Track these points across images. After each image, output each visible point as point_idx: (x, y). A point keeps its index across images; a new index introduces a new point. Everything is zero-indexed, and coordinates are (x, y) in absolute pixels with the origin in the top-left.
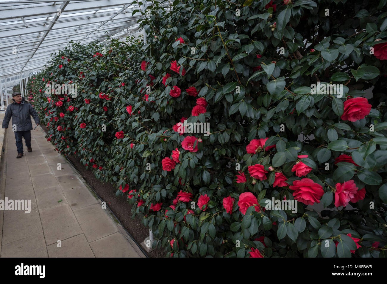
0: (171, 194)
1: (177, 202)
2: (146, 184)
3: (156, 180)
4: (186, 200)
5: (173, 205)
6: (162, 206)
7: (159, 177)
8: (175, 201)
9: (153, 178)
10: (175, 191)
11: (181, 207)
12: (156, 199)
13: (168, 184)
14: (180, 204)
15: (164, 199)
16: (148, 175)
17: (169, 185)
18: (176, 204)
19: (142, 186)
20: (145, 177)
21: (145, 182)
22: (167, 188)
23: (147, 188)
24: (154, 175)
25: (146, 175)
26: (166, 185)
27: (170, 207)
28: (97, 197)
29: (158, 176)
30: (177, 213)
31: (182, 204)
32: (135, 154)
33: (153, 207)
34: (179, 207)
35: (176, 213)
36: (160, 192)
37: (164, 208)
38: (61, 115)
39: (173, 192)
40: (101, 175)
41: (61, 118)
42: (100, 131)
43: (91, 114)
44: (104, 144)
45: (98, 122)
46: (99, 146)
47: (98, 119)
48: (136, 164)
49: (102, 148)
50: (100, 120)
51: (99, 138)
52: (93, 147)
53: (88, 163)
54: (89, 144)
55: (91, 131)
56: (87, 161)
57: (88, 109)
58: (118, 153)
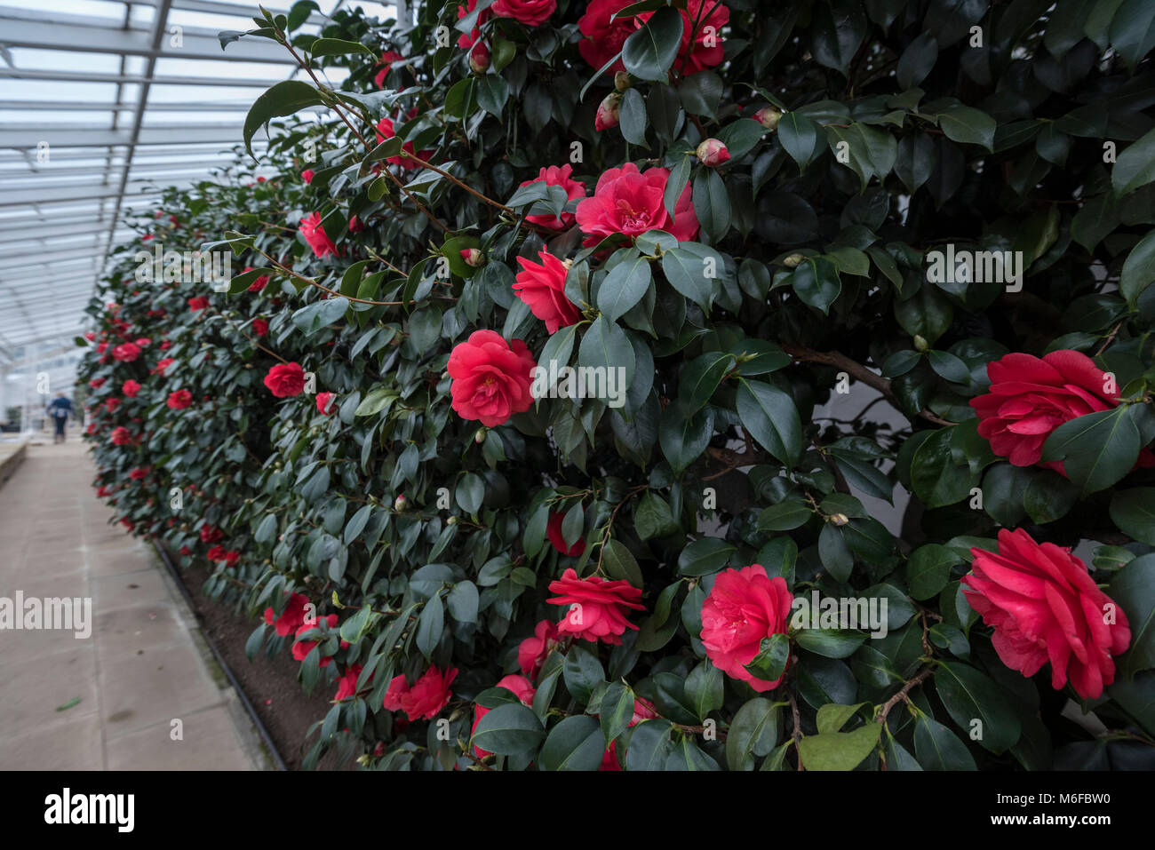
0: (507, 610)
1: (544, 654)
3: (423, 544)
4: (603, 629)
5: (518, 673)
6: (454, 690)
7: (444, 526)
8: (528, 648)
9: (411, 536)
10: (528, 588)
11: (571, 679)
12: (419, 641)
13: (492, 555)
14: (564, 662)
15: (465, 639)
17: (494, 565)
18: (537, 670)
22: (486, 579)
26: (477, 564)
27: (505, 684)
28: (223, 681)
30: (552, 722)
31: (574, 659)
33: (405, 696)
34: (561, 679)
35: (544, 720)
36: (444, 599)
37: (466, 697)
38: (125, 389)
39: (515, 594)
40: (229, 586)
41: (129, 400)
42: (237, 415)
43: (206, 346)
44: (248, 456)
45: (230, 375)
46: (228, 468)
47: (230, 367)
48: (337, 482)
49: (238, 477)
50: (237, 368)
51: (229, 441)
52: (206, 474)
53: (191, 542)
54: (195, 464)
55: (207, 415)
56: (188, 536)
57: (199, 333)
58: (277, 464)
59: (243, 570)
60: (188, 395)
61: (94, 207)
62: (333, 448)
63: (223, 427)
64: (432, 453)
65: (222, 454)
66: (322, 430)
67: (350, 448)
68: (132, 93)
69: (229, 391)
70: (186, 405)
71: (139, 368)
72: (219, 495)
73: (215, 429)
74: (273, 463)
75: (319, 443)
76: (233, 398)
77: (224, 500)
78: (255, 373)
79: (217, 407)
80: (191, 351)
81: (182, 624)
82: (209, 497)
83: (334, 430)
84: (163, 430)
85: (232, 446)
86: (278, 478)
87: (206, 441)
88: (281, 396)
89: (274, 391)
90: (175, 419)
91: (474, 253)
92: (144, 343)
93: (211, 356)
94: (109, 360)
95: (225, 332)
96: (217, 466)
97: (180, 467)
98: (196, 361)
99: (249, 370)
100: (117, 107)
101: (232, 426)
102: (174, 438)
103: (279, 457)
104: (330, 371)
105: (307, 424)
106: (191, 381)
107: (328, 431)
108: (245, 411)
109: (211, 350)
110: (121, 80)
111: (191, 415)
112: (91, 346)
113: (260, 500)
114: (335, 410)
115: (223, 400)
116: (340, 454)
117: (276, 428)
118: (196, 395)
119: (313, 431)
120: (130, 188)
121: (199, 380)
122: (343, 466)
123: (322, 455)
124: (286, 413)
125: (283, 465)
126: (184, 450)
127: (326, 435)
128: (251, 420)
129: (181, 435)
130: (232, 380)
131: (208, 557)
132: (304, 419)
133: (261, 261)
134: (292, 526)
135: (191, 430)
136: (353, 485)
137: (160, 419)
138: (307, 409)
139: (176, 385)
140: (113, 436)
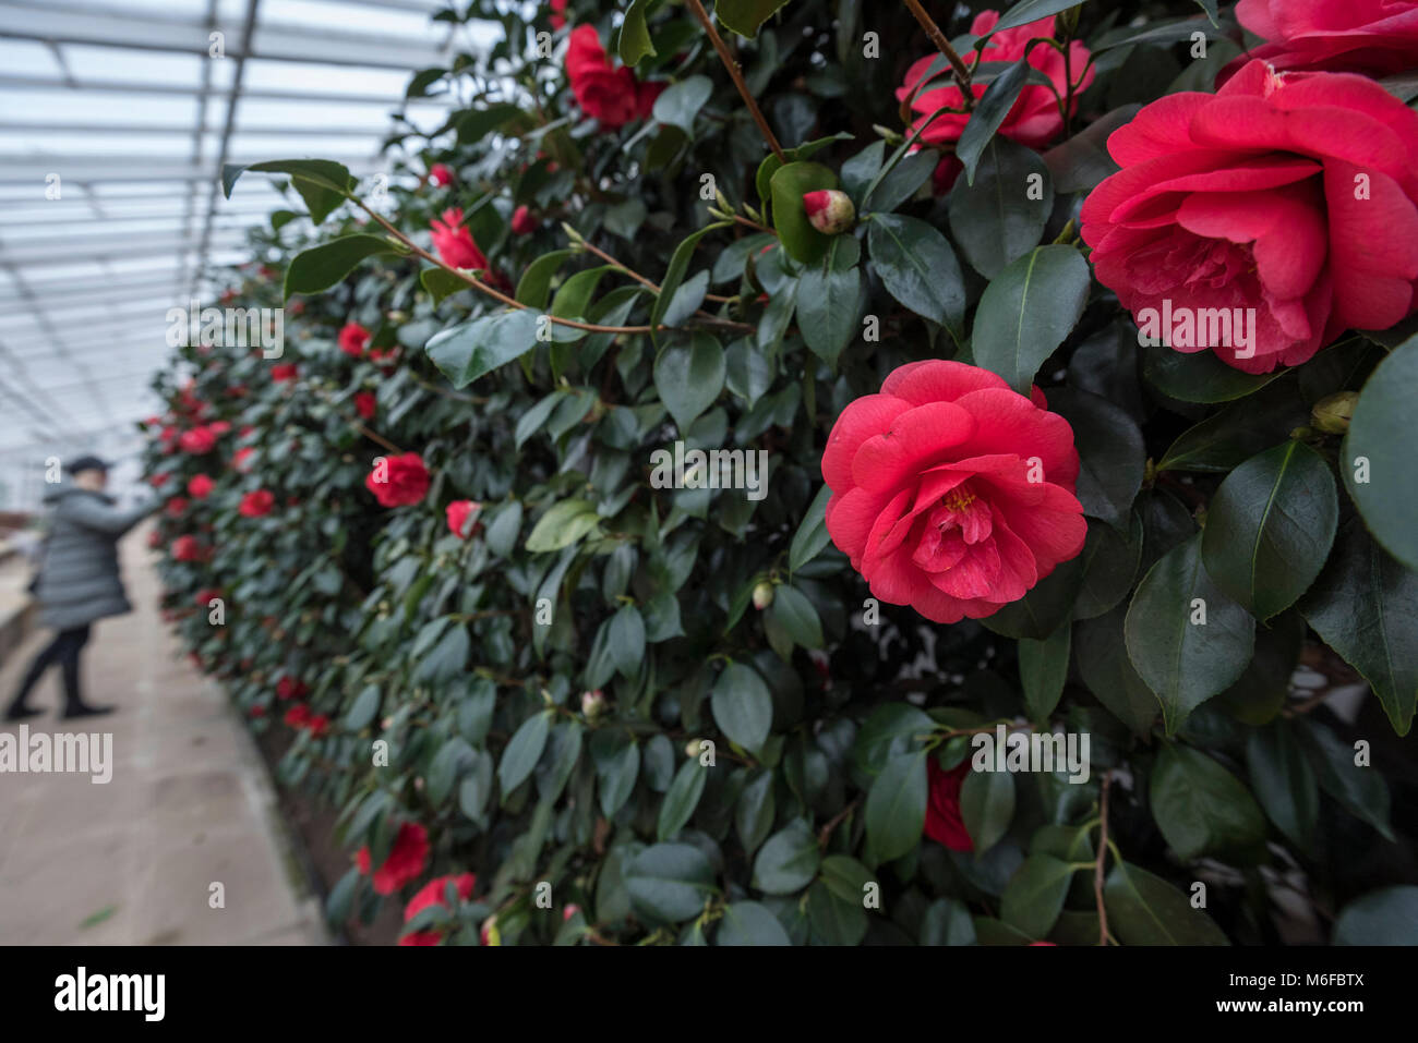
2: (553, 825)
3: (646, 793)
7: (681, 759)
9: (619, 775)
13: (779, 824)
16: (572, 737)
19: (520, 842)
20: (547, 755)
21: (543, 812)
23: (563, 856)
24: (624, 744)
25: (550, 740)
26: (749, 845)
29: (661, 747)
32: (477, 581)
38: (194, 488)
40: (314, 765)
41: (197, 502)
42: (331, 527)
43: (293, 430)
44: (344, 586)
45: (323, 471)
46: (317, 601)
47: (324, 460)
48: (479, 653)
49: (329, 614)
50: (332, 462)
51: (319, 561)
52: (286, 609)
53: (265, 699)
54: (275, 593)
55: (293, 526)
56: (263, 690)
57: (283, 413)
58: (384, 605)
59: (331, 746)
60: (268, 497)
61: (171, 263)
62: (474, 594)
63: (313, 542)
64: (670, 626)
65: (309, 582)
66: (456, 563)
67: (501, 593)
68: (217, 112)
69: (322, 492)
70: (265, 510)
71: (212, 461)
72: (303, 637)
73: (301, 545)
74: (377, 603)
75: (450, 585)
76: (327, 503)
77: (310, 644)
78: (356, 470)
79: (305, 514)
80: (273, 438)
81: (256, 799)
82: (289, 639)
83: (477, 565)
84: (234, 545)
85: (323, 570)
86: (385, 626)
87: (288, 562)
88: (392, 503)
89: (383, 499)
90: (250, 531)
91: (837, 201)
92: (220, 428)
93: (298, 447)
94: (176, 449)
95: (318, 412)
96: (303, 597)
97: (255, 596)
98: (279, 451)
99: (350, 465)
100: (199, 132)
101: (324, 542)
102: (247, 556)
103: (388, 595)
104: (467, 467)
105: (430, 548)
106: (273, 478)
107: (463, 562)
108: (344, 520)
109: (298, 437)
110: (204, 94)
111: (270, 524)
112: (156, 432)
113: (358, 660)
114: (479, 531)
115: (314, 505)
116: (483, 604)
117: (382, 550)
118: (279, 498)
119: (439, 562)
120: (217, 238)
121: (283, 477)
122: (487, 624)
123: (453, 603)
124: (398, 529)
125: (391, 611)
126: (260, 574)
127: (462, 571)
128: (350, 534)
129: (257, 552)
130: (325, 479)
131: (287, 719)
132: (425, 539)
133: (369, 315)
134: (405, 710)
135: (269, 547)
136: (504, 656)
137: (231, 528)
138: (429, 524)
139: (254, 483)
140: (178, 547)
